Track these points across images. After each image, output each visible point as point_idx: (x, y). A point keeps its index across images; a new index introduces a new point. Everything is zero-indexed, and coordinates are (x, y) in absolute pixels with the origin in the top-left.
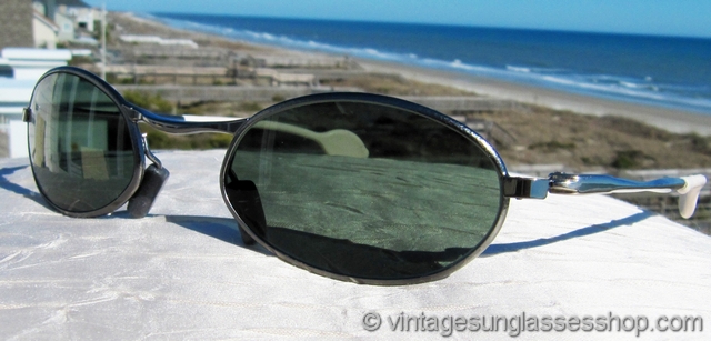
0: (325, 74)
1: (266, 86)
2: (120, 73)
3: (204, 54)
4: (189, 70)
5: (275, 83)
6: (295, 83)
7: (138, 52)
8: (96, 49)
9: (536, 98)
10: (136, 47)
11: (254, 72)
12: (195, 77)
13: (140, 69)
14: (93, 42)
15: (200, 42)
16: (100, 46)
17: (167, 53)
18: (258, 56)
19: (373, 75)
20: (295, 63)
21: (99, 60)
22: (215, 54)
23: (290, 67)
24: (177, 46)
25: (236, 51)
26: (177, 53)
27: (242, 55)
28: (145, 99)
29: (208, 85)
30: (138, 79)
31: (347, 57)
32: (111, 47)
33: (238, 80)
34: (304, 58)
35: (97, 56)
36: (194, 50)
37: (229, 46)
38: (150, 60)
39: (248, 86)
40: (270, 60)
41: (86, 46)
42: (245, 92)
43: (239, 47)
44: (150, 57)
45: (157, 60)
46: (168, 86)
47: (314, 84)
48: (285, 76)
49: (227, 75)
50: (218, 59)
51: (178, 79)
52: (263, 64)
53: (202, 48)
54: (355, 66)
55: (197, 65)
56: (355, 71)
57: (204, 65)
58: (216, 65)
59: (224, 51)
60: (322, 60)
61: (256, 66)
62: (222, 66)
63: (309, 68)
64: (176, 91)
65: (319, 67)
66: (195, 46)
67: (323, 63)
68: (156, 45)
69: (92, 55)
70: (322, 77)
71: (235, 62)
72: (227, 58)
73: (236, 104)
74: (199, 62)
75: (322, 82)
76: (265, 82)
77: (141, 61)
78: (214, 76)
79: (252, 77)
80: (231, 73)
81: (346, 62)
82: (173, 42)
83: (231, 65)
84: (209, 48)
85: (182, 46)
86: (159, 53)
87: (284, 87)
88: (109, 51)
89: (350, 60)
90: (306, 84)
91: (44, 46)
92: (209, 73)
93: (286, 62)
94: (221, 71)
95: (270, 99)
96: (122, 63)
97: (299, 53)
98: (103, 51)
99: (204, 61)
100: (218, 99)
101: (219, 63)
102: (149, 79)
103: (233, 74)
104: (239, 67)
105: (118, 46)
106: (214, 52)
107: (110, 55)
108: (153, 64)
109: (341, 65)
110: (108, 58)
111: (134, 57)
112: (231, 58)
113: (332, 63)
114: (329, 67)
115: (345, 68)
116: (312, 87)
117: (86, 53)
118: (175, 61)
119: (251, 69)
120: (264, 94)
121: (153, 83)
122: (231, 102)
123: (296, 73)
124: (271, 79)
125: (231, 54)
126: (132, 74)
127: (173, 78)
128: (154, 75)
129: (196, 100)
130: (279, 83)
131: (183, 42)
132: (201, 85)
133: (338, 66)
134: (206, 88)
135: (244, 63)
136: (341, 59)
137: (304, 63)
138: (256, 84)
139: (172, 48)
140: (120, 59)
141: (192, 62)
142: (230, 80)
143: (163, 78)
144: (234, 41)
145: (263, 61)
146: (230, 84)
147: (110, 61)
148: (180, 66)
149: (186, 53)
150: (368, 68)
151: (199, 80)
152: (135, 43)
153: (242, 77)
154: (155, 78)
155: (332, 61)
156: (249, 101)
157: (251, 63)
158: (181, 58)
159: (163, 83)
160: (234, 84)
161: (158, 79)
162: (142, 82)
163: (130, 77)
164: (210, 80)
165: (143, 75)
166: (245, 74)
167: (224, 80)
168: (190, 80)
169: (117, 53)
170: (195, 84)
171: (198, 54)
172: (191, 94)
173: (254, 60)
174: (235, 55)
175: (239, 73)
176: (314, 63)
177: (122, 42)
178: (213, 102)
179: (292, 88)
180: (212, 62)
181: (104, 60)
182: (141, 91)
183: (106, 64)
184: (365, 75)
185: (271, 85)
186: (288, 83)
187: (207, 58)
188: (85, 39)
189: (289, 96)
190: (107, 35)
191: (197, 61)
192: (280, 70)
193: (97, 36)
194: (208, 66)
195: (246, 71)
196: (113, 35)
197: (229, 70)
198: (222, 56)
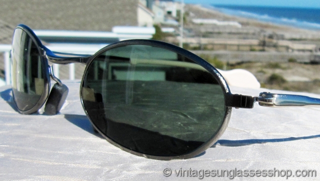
1: (284, 52)
2: (192, 43)
3: (245, 31)
4: (235, 41)
5: (290, 50)
6: (303, 50)
7: (203, 30)
8: (177, 27)
10: (202, 26)
11: (277, 43)
12: (238, 46)
13: (204, 41)
14: (175, 23)
15: (242, 24)
16: (179, 26)
17: (221, 31)
18: (279, 33)
20: (304, 37)
21: (178, 35)
22: (251, 31)
23: (300, 40)
24: (229, 26)
25: (265, 29)
26: (228, 31)
27: (269, 32)
29: (247, 51)
30: (202, 47)
32: (185, 26)
33: (266, 48)
34: (310, 34)
35: (177, 32)
36: (238, 29)
37: (261, 26)
38: (211, 35)
39: (272, 52)
40: (288, 35)
41: (172, 26)
42: (271, 56)
43: (267, 27)
44: (211, 33)
45: (215, 35)
46: (222, 52)
47: (316, 51)
48: (297, 46)
49: (259, 45)
50: (254, 34)
51: (228, 47)
52: (283, 38)
53: (244, 27)
55: (240, 38)
57: (244, 38)
58: (252, 38)
59: (258, 29)
61: (278, 39)
62: (257, 39)
63: (312, 41)
64: (226, 55)
65: (319, 40)
66: (239, 26)
68: (215, 26)
69: (175, 31)
71: (265, 36)
72: (259, 34)
73: (265, 64)
74: (242, 36)
76: (283, 49)
77: (205, 35)
78: (251, 46)
79: (275, 46)
80: (262, 44)
82: (225, 23)
83: (262, 38)
84: (248, 27)
85: (231, 26)
86: (216, 30)
87: (296, 53)
88: (185, 29)
90: (311, 51)
91: (145, 26)
93: (297, 36)
94: (255, 42)
95: (286, 60)
96: (193, 37)
97: (306, 31)
98: (181, 29)
99: (245, 36)
100: (253, 60)
101: (254, 37)
102: (210, 47)
103: (263, 44)
104: (267, 40)
105: (191, 26)
106: (251, 30)
107: (186, 32)
108: (213, 37)
110: (184, 33)
111: (200, 33)
112: (262, 34)
116: (315, 53)
117: (171, 30)
118: (226, 35)
119: (275, 41)
120: (283, 57)
121: (212, 49)
122: (261, 62)
123: (304, 44)
124: (287, 48)
125: (262, 31)
126: (199, 44)
127: (225, 46)
128: (213, 44)
129: (239, 60)
130: (293, 50)
131: (232, 23)
132: (243, 51)
134: (245, 53)
135: (271, 37)
137: (310, 37)
138: (278, 51)
139: (224, 27)
140: (192, 34)
141: (237, 36)
142: (261, 48)
143: (218, 47)
144: (264, 23)
145: (283, 36)
146: (261, 51)
147: (185, 36)
148: (229, 38)
149: (233, 31)
151: (241, 48)
152: (202, 24)
153: (269, 46)
154: (214, 47)
156: (273, 62)
157: (275, 37)
158: (230, 33)
159: (218, 49)
160: (263, 50)
161: (216, 47)
162: (205, 49)
163: (197, 46)
164: (248, 48)
165: (206, 45)
166: (271, 44)
167: (257, 48)
168: (236, 48)
169: (190, 30)
170: (238, 50)
171: (241, 31)
172: (236, 57)
173: (277, 35)
174: (264, 32)
175: (267, 43)
176: (317, 37)
177: (193, 23)
178: (249, 62)
179: (301, 53)
180: (249, 36)
181: (182, 34)
183: (183, 37)
185: (288, 51)
186: (299, 50)
187: (247, 34)
188: (171, 21)
189: (299, 59)
190: (184, 19)
191: (239, 36)
192: (294, 42)
193: (178, 20)
194: (248, 38)
195: (271, 42)
196: (188, 19)
197: (261, 42)
198: (257, 33)
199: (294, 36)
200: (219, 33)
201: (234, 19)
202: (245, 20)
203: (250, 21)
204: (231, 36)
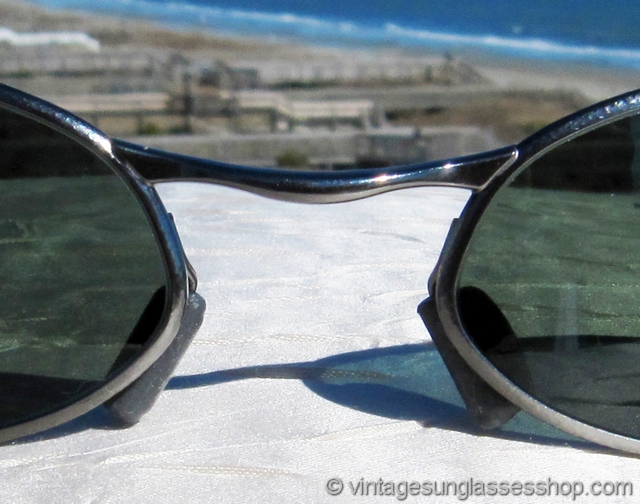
0: (398, 99)
1: (259, 131)
3: (115, 63)
4: (80, 102)
5: (282, 125)
6: (329, 123)
11: (234, 101)
12: (95, 117)
15: (103, 37)
18: (240, 64)
19: (511, 95)
20: (328, 74)
22: (139, 63)
23: (315, 85)
24: (54, 46)
25: (187, 54)
26: (54, 65)
27: (202, 61)
29: (125, 133)
31: (448, 56)
33: (194, 121)
34: (350, 63)
36: (90, 55)
37: (171, 41)
39: (218, 132)
40: (270, 71)
42: (213, 149)
43: (193, 43)
47: (375, 124)
48: (304, 107)
49: (169, 111)
50: (148, 72)
52: (252, 82)
53: (109, 49)
54: (469, 76)
55: (98, 90)
56: (471, 88)
57: (114, 90)
58: (143, 89)
59: (162, 55)
60: (389, 64)
61: (237, 86)
62: (159, 89)
63: (360, 86)
65: (387, 83)
66: (94, 45)
67: (392, 73)
70: (391, 105)
71: (187, 78)
72: (168, 69)
75: (393, 116)
76: (257, 123)
78: (139, 115)
79: (228, 112)
80: (179, 105)
81: (446, 69)
82: (43, 38)
83: (178, 87)
84: (125, 49)
85: (64, 47)
87: (303, 133)
89: (458, 62)
90: (356, 122)
92: (127, 107)
93: (306, 74)
94: (154, 100)
95: (270, 161)
97: (336, 52)
99: (117, 80)
101: (150, 82)
103: (185, 108)
104: (196, 90)
106: (138, 58)
109: (436, 74)
112: (178, 71)
113: (416, 72)
114: (408, 82)
115: (448, 83)
116: (370, 131)
118: (48, 81)
119: (225, 95)
120: (257, 150)
123: (330, 98)
124: (272, 116)
125: (177, 59)
130: (292, 123)
131: (65, 37)
133: (428, 78)
135: (209, 80)
136: (436, 62)
137: (349, 73)
138: (237, 129)
139: (39, 51)
141: (89, 82)
142: (177, 121)
145: (253, 73)
146: (176, 131)
149: (73, 64)
150: (501, 80)
153: (205, 114)
155: (414, 67)
157: (225, 79)
158: (61, 74)
160: (186, 130)
164: (130, 124)
166: (211, 106)
167: (163, 122)
171: (99, 64)
173: (230, 72)
174: (186, 62)
175: (197, 105)
176: (373, 72)
179: (322, 133)
180: (133, 82)
184: (495, 94)
185: (273, 129)
186: (313, 123)
187: (122, 73)
189: (315, 152)
191: (96, 81)
192: (292, 93)
194: (127, 90)
195: (215, 99)
197: (174, 98)
198: (157, 67)
199: (293, 73)
200: (22, 76)
201: (71, 23)
202: (110, 23)
203: (134, 26)
204: (69, 83)
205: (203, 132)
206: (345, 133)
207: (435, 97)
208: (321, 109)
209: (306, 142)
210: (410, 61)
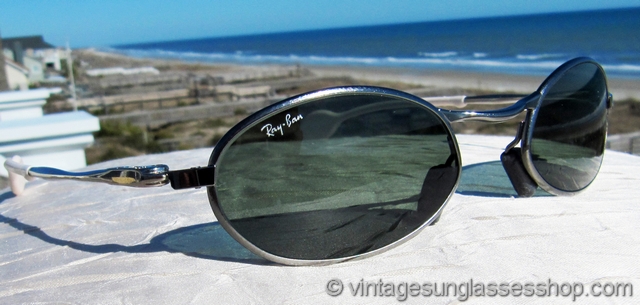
0: (280, 84)
1: (227, 102)
2: (91, 106)
3: (166, 79)
4: (153, 95)
5: (235, 98)
6: (254, 96)
7: (104, 85)
8: (65, 86)
9: (479, 83)
10: (101, 80)
11: (214, 90)
12: (160, 101)
13: (109, 100)
14: (62, 80)
15: (160, 68)
16: (69, 83)
17: (131, 82)
18: (215, 75)
19: (325, 79)
20: (251, 77)
21: (70, 96)
22: (175, 78)
23: (246, 82)
24: (141, 74)
25: (195, 73)
26: (141, 81)
27: (201, 75)
28: (117, 127)
29: (174, 107)
30: (108, 110)
31: (298, 66)
32: (78, 82)
33: (200, 100)
34: (259, 72)
35: (67, 93)
36: (155, 76)
37: (188, 68)
38: (115, 90)
39: (210, 103)
40: (228, 77)
41: (56, 85)
42: (208, 110)
43: (196, 68)
44: (117, 88)
45: (123, 90)
46: (137, 113)
47: (271, 94)
48: (243, 91)
49: (190, 96)
50: (179, 81)
51: (145, 104)
52: (221, 82)
53: (163, 73)
54: (307, 73)
55: (160, 90)
56: (308, 78)
57: (167, 89)
58: (178, 88)
59: (184, 74)
60: (275, 71)
61: (215, 84)
62: (184, 87)
63: (265, 80)
64: (145, 117)
65: (275, 78)
66: (157, 72)
67: (277, 74)
68: (120, 76)
69: (63, 92)
70: (278, 87)
71: (195, 82)
72: (187, 79)
73: (202, 122)
74: (162, 86)
75: (279, 92)
76: (225, 98)
77: (110, 91)
78: (177, 98)
79: (213, 95)
80: (194, 94)
81: (298, 71)
82: (136, 71)
83: (192, 86)
84: (169, 73)
85: (145, 74)
86: (124, 83)
87: (244, 101)
88: (77, 86)
89: (302, 68)
90: (264, 95)
91: (18, 89)
92: (173, 96)
93: (242, 77)
94: (183, 92)
95: (231, 113)
96: (91, 96)
97: (254, 68)
98: (72, 87)
99: (167, 85)
100: (184, 119)
101: (180, 85)
102: (118, 108)
104: (200, 87)
105: (86, 81)
106: (174, 76)
107: (78, 90)
108: (120, 93)
109: (294, 73)
110: (77, 93)
111: (101, 88)
112: (192, 80)
113: (286, 73)
114: (283, 77)
115: (298, 76)
116: (270, 98)
117: (57, 91)
118: (139, 88)
119: (211, 88)
120: (226, 109)
121: (122, 111)
122: (196, 120)
123: (253, 86)
124: (230, 95)
125: (191, 75)
126: (102, 105)
127: (140, 105)
128: (122, 104)
129: (163, 122)
130: (239, 97)
131: (145, 70)
132: (167, 108)
133: (291, 75)
134: (171, 111)
135: (204, 82)
136: (293, 68)
137: (259, 75)
138: (217, 101)
139: (135, 76)
140: (89, 92)
141: (156, 87)
142: (193, 100)
143: (130, 106)
144: (194, 63)
145: (221, 78)
146: (193, 104)
147: (80, 96)
148: (146, 92)
149: (149, 80)
150: (320, 74)
151: (164, 104)
152: (101, 77)
153: (204, 96)
154: (123, 107)
155: (285, 71)
156: (212, 118)
157: (210, 82)
158: (145, 85)
159: (131, 110)
160: (197, 103)
161: (127, 107)
162: (112, 112)
163: (100, 108)
164: (174, 103)
165: (112, 105)
166: (206, 93)
167: (187, 101)
168: (156, 104)
169: (85, 87)
170: (161, 107)
171: (160, 79)
172: (159, 117)
173: (212, 79)
174: (194, 76)
175: (201, 93)
176: (269, 74)
177: (88, 77)
178: (179, 122)
179: (251, 101)
180: (173, 85)
181: (74, 95)
182: (112, 121)
183: (77, 99)
185: (232, 100)
186: (247, 97)
187: (169, 82)
188: (54, 78)
189: (248, 108)
190: (75, 72)
191: (160, 86)
193: (65, 74)
194: (171, 89)
195: (207, 90)
196: (80, 71)
197: (191, 91)
198: (183, 79)
199: (237, 77)
200: (129, 86)
201: (146, 64)
202: (162, 63)
203: (172, 63)
204: (147, 88)
205: (202, 103)
206: (260, 100)
207: (294, 83)
208: (249, 90)
209: (243, 105)
210: (283, 69)
